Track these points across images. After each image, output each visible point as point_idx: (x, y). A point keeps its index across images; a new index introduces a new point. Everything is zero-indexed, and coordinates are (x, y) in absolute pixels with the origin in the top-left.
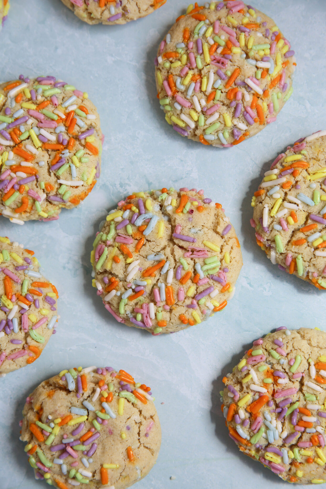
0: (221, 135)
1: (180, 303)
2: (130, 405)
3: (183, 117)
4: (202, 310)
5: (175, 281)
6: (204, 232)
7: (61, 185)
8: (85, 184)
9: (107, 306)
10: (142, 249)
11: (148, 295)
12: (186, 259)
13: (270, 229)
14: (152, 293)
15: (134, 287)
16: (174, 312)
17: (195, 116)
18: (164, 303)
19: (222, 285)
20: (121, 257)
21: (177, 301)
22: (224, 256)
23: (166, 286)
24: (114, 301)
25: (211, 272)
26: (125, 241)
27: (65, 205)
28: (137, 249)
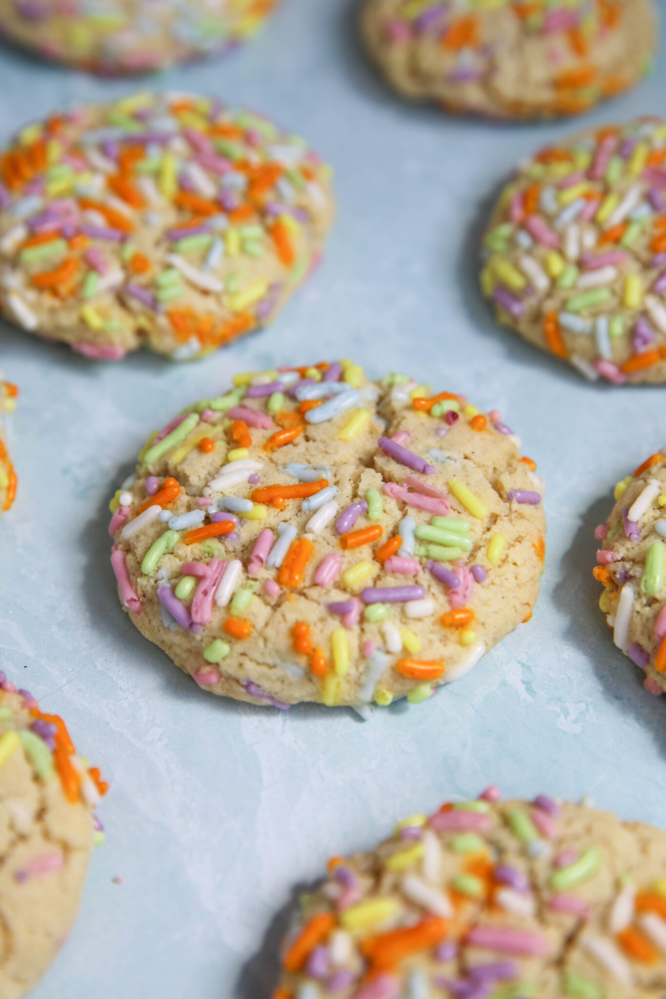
0: (602, 323)
1: (313, 593)
2: (27, 771)
3: (530, 265)
4: (366, 638)
5: (328, 535)
6: (464, 466)
7: (168, 267)
8: (225, 300)
9: (117, 556)
10: (285, 448)
11: (239, 548)
12: (386, 498)
13: (644, 533)
14: (254, 543)
15: (213, 510)
16: (285, 607)
17: (556, 265)
18: (270, 574)
19: (450, 602)
20: (221, 445)
21: (307, 583)
22: (489, 541)
23: (299, 538)
24: (142, 538)
25: (435, 551)
26: (252, 417)
27: (152, 320)
28: (272, 444)
